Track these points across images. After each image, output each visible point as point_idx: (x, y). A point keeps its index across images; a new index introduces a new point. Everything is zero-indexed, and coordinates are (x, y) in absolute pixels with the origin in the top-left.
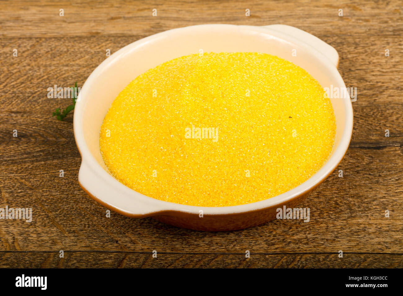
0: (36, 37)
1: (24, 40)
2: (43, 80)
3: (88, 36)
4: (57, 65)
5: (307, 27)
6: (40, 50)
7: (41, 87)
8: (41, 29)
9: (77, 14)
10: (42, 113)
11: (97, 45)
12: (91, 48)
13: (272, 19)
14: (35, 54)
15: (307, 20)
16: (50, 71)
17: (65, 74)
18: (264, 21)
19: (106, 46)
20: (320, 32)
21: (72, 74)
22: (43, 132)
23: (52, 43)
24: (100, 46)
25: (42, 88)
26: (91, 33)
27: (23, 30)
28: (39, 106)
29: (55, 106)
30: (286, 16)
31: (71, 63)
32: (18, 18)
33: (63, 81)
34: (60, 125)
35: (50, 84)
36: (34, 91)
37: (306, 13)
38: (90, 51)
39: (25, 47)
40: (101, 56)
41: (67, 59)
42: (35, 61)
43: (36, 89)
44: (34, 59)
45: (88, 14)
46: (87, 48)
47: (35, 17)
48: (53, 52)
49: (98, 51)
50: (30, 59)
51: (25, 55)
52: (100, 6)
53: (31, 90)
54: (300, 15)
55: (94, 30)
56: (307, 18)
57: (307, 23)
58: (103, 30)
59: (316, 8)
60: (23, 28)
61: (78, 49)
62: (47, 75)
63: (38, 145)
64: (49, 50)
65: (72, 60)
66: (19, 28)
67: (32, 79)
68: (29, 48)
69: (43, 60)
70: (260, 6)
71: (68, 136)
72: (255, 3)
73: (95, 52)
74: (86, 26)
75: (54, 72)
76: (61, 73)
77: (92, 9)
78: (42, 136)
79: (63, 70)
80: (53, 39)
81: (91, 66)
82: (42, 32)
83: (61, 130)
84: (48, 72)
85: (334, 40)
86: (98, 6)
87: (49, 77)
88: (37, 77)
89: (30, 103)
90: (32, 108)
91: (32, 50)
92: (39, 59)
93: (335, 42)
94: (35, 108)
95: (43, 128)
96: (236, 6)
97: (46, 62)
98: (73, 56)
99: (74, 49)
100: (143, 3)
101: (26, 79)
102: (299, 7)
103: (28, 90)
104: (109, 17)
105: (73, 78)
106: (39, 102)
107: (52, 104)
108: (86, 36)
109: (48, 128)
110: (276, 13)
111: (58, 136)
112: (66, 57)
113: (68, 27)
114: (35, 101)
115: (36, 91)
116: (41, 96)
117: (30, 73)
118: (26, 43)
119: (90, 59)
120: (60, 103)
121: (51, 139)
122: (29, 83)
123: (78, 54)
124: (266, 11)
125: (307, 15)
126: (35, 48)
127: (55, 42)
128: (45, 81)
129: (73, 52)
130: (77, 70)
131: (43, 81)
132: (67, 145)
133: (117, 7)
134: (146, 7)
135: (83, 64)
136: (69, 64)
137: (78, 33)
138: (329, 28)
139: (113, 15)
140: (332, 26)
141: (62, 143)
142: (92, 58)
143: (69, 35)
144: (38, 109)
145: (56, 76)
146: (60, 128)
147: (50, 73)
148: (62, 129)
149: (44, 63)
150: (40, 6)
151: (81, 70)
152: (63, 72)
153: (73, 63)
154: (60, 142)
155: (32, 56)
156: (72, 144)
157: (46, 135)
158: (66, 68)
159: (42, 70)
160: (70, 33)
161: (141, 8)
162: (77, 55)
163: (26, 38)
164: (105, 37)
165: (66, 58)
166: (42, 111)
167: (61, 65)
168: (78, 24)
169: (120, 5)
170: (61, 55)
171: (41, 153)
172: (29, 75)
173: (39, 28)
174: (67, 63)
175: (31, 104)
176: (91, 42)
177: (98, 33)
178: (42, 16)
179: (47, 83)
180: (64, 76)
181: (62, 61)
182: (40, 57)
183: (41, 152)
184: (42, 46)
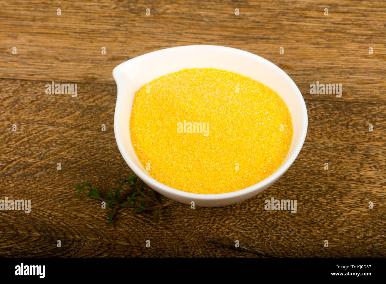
0: (22, 78)
1: (7, 82)
2: (23, 142)
3: (82, 82)
4: (41, 122)
5: (349, 87)
6: (23, 98)
7: (19, 154)
8: (28, 68)
9: (73, 49)
10: (16, 193)
11: (91, 96)
12: (83, 101)
13: (308, 73)
14: (17, 103)
15: (351, 76)
16: (32, 130)
17: (49, 137)
18: (296, 75)
19: (102, 98)
20: (364, 96)
21: (57, 138)
22: (14, 221)
23: (38, 88)
24: (95, 98)
25: (20, 156)
26: (85, 78)
27: (7, 67)
28: (13, 183)
29: (32, 184)
30: (325, 68)
31: (57, 121)
32: (3, 49)
33: (45, 148)
34: (35, 212)
35: (30, 150)
36: (9, 159)
37: (351, 66)
38: (82, 105)
39: (7, 92)
40: (95, 114)
41: (54, 115)
42: (16, 114)
43: (12, 156)
44: (15, 111)
45: (86, 49)
46: (79, 100)
47: (24, 50)
48: (39, 102)
49: (91, 106)
50: (11, 110)
51: (5, 103)
52: (101, 39)
53: (7, 158)
54: (343, 68)
55: (90, 74)
56: (351, 74)
57: (350, 82)
58: (100, 75)
59: (364, 59)
60: (7, 65)
61: (69, 100)
62: (28, 136)
63: (5, 239)
64: (35, 100)
65: (60, 116)
66: (4, 64)
67: (10, 140)
68: (11, 94)
69: (25, 112)
70: (294, 52)
71: (42, 228)
72: (289, 46)
73: (88, 106)
74: (81, 67)
75: (36, 133)
76: (45, 135)
77: (92, 42)
78: (11, 227)
79: (48, 130)
80: (41, 84)
81: (81, 127)
82: (29, 72)
83: (34, 219)
84: (29, 132)
85: (380, 111)
86: (99, 39)
87: (30, 139)
88: (15, 138)
89: (3, 177)
90: (5, 185)
91: (14, 97)
92: (21, 112)
93: (380, 113)
94: (8, 185)
95: (14, 216)
96: (264, 50)
97: (28, 117)
98: (61, 110)
99: (64, 100)
100: (153, 37)
101: (3, 139)
102: (342, 55)
103: (3, 157)
104: (110, 56)
105: (58, 144)
106: (14, 177)
107: (29, 181)
108: (79, 82)
109: (20, 216)
110: (314, 63)
111: (29, 228)
112: (53, 111)
113: (61, 68)
114: (10, 175)
115: (13, 159)
116: (17, 168)
117: (8, 132)
118: (8, 87)
119: (81, 117)
120: (38, 181)
121: (21, 232)
122: (5, 145)
123: (67, 107)
124: (301, 60)
125: (351, 68)
126: (19, 95)
127: (42, 89)
128: (24, 146)
129: (61, 104)
130: (63, 133)
131: (22, 144)
132: (38, 242)
133: (121, 42)
134: (156, 44)
135: (72, 124)
136: (56, 121)
137: (71, 77)
138: (376, 92)
139: (114, 54)
140: (380, 87)
141: (34, 239)
142: (84, 116)
143: (61, 78)
144: (11, 188)
145: (37, 139)
146: (33, 217)
147: (31, 133)
148: (36, 217)
149: (26, 119)
150: (31, 34)
151: (68, 133)
152: (47, 134)
153: (60, 121)
154: (31, 237)
155: (14, 105)
156: (44, 240)
157: (17, 226)
158: (51, 128)
159: (22, 127)
160: (61, 76)
161: (150, 45)
162: (66, 110)
163: (10, 79)
164: (101, 85)
165: (52, 113)
166: (16, 190)
167: (45, 123)
168: (71, 63)
169: (125, 39)
170: (47, 106)
171: (8, 252)
172: (7, 134)
173: (26, 66)
174: (53, 120)
175: (4, 179)
176: (85, 91)
177: (94, 79)
178: (31, 49)
179: (26, 148)
180: (46, 140)
181: (48, 117)
182: (23, 108)
183: (8, 250)
184: (27, 92)
